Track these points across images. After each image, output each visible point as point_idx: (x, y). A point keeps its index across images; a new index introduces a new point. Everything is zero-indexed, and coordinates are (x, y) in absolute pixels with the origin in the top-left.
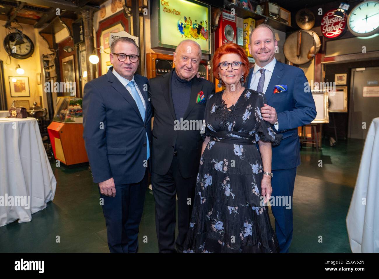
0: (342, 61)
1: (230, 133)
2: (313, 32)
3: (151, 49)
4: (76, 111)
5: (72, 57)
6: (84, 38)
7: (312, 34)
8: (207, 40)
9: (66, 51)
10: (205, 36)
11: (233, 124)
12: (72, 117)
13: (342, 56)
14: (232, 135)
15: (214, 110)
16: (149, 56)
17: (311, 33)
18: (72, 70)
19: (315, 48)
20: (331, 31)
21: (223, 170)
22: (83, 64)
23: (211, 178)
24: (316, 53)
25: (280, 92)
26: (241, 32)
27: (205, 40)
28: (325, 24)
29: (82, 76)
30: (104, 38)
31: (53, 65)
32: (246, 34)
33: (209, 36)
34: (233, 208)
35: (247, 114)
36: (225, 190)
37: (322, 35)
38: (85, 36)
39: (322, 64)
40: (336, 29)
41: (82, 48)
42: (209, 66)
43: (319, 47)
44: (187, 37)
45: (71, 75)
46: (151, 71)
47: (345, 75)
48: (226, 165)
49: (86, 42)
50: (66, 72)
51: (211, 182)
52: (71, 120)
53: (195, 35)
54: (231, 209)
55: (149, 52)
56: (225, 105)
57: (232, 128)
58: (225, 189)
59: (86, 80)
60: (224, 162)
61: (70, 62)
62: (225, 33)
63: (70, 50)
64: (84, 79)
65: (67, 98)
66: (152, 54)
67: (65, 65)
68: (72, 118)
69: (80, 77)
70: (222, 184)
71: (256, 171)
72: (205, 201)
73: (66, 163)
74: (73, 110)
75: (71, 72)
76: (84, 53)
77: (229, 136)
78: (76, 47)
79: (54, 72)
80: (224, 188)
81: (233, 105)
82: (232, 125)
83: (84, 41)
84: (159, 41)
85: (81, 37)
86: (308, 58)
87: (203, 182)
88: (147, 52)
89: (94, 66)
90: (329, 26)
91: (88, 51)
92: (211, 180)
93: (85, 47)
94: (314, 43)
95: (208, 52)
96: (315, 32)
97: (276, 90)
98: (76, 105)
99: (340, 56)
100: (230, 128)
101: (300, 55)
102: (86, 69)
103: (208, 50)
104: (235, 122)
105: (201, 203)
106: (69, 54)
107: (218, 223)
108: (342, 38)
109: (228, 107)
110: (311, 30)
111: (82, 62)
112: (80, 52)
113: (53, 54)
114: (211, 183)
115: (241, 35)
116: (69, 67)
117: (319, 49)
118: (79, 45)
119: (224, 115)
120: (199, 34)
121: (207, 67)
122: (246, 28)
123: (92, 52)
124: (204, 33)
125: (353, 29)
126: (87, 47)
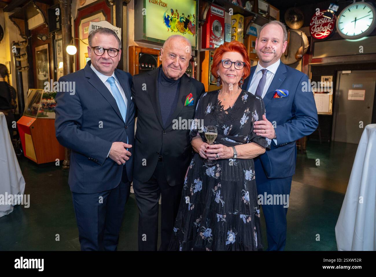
0: (329, 63)
1: (225, 137)
2: (302, 32)
3: (134, 42)
4: (50, 105)
5: (46, 46)
6: (60, 26)
7: (301, 34)
8: (194, 35)
9: (41, 39)
10: (192, 31)
11: (230, 127)
12: (45, 111)
13: (329, 58)
14: (227, 139)
15: (209, 111)
16: (132, 49)
17: (299, 33)
18: (46, 60)
19: (304, 49)
20: (319, 32)
21: (215, 176)
22: (59, 54)
23: (201, 183)
24: (304, 53)
25: (280, 97)
26: (230, 29)
27: (192, 35)
28: (314, 24)
29: (58, 67)
30: (83, 27)
31: (25, 54)
32: (234, 31)
33: (197, 31)
34: (221, 216)
35: (244, 118)
36: (215, 197)
37: (310, 35)
38: (62, 24)
39: (309, 65)
40: (325, 30)
41: (58, 37)
42: (195, 62)
43: (307, 48)
44: (173, 30)
45: (44, 65)
46: (134, 65)
47: (331, 77)
48: (218, 171)
49: (63, 30)
50: (40, 62)
51: (201, 187)
52: (44, 115)
53: (182, 29)
54: (220, 217)
55: (132, 45)
56: (221, 107)
57: (228, 132)
58: (216, 195)
59: (62, 71)
60: (217, 168)
61: (44, 51)
62: (213, 28)
63: (44, 38)
64: (60, 70)
65: (40, 90)
66: (136, 47)
67: (38, 54)
68: (45, 113)
69: (55, 68)
70: (213, 190)
71: (249, 177)
72: (193, 208)
73: (37, 161)
74: (46, 104)
75: (45, 62)
76: (61, 42)
77: (224, 140)
78: (52, 36)
79: (26, 61)
80: (214, 195)
81: (230, 107)
82: (229, 129)
83: (61, 29)
84: (144, 34)
85: (58, 24)
86: (296, 58)
87: (192, 187)
88: (130, 45)
89: (71, 57)
90: (317, 27)
91: (65, 41)
92: (201, 186)
93: (61, 35)
94: (302, 43)
95: (194, 48)
96: (304, 32)
97: (277, 94)
98: (50, 99)
99: (327, 58)
100: (225, 131)
101: (287, 55)
102: (62, 59)
103: (195, 46)
104: (232, 125)
105: (189, 210)
106: (44, 43)
107: (206, 230)
108: (330, 39)
109: (225, 109)
110: (299, 29)
111: (57, 51)
112: (56, 41)
113: (26, 42)
114: (201, 189)
115: (229, 32)
116: (43, 57)
117: (307, 49)
118: (54, 33)
119: (220, 118)
120: (186, 29)
121: (193, 64)
122: (234, 25)
123: (70, 42)
124: (192, 28)
125: (342, 30)
126: (64, 36)
